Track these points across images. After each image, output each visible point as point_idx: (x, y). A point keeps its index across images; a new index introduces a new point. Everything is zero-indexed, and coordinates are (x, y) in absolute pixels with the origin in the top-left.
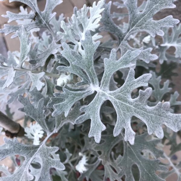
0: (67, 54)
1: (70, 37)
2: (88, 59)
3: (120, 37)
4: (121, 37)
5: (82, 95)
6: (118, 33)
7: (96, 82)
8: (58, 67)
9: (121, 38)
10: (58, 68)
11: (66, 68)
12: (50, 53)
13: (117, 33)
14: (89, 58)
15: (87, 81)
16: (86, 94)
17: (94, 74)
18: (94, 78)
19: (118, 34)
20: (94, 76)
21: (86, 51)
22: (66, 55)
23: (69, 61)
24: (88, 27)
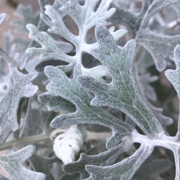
0: (62, 87)
1: (54, 52)
2: (122, 84)
3: (132, 24)
4: (134, 23)
5: (132, 165)
6: (127, 18)
7: (155, 128)
8: (53, 121)
9: (134, 26)
10: (53, 123)
11: (71, 117)
12: (19, 96)
13: (124, 19)
14: (123, 81)
15: (124, 130)
16: (139, 159)
17: (146, 111)
18: (149, 120)
19: (128, 21)
20: (146, 116)
21: (112, 69)
22: (60, 91)
23: (72, 101)
24: (86, 21)
